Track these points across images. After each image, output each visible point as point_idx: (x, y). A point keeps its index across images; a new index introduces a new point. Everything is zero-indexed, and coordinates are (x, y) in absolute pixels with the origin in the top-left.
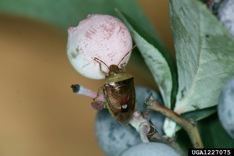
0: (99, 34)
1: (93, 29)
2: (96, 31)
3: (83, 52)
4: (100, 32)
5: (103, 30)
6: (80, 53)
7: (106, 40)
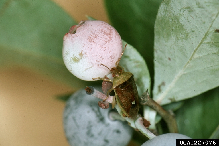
0: (101, 38)
1: (94, 34)
2: (97, 36)
3: (88, 56)
4: (101, 37)
5: (103, 34)
6: (84, 57)
7: (108, 43)
